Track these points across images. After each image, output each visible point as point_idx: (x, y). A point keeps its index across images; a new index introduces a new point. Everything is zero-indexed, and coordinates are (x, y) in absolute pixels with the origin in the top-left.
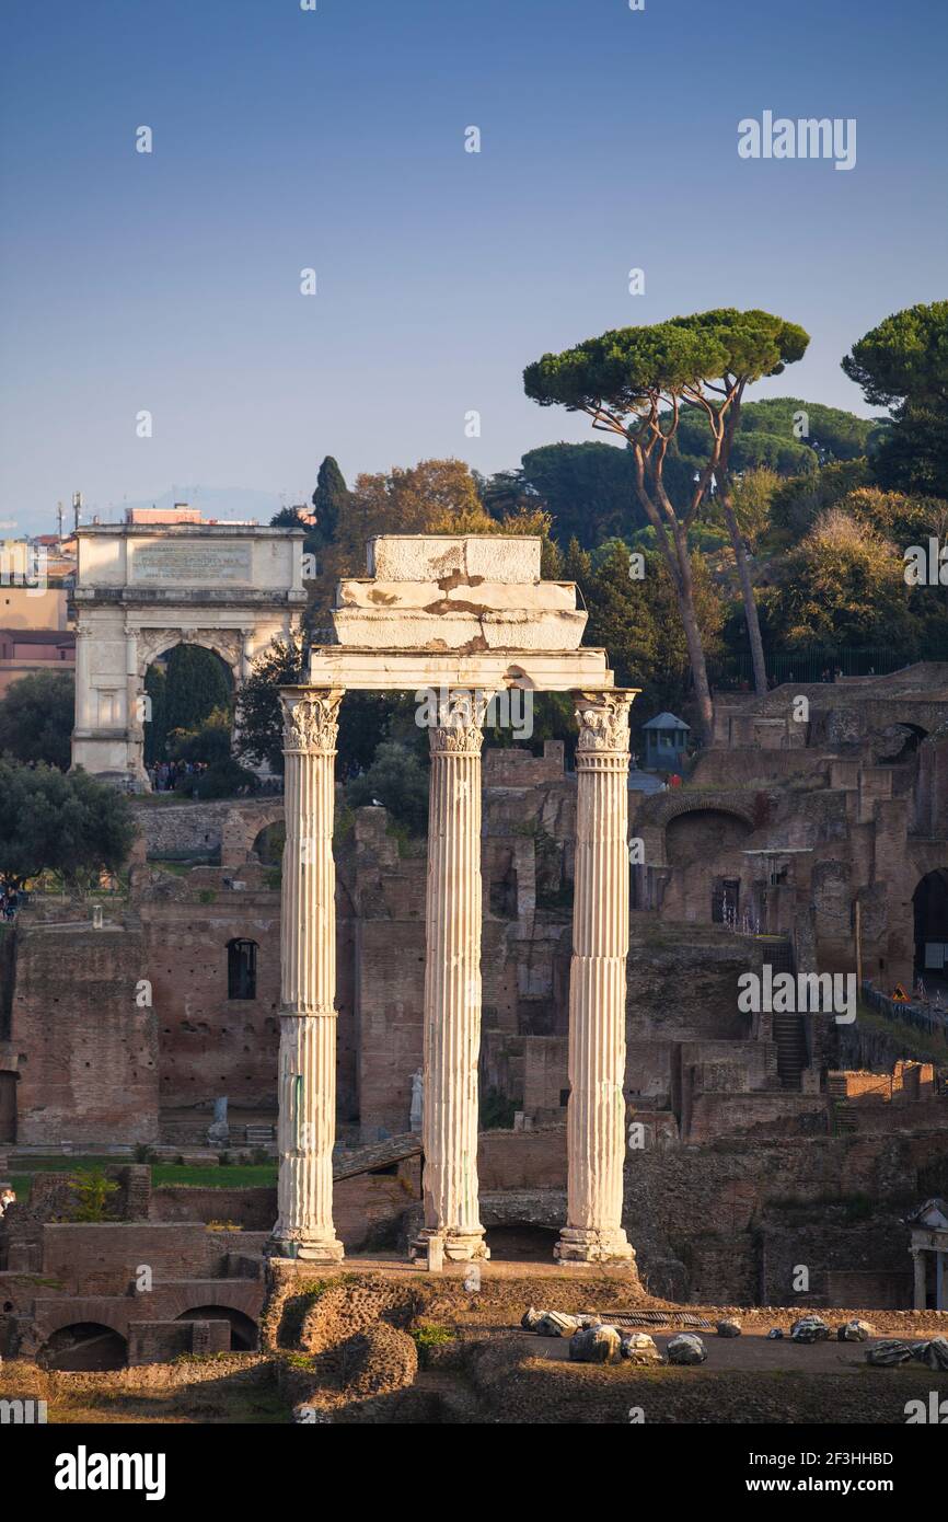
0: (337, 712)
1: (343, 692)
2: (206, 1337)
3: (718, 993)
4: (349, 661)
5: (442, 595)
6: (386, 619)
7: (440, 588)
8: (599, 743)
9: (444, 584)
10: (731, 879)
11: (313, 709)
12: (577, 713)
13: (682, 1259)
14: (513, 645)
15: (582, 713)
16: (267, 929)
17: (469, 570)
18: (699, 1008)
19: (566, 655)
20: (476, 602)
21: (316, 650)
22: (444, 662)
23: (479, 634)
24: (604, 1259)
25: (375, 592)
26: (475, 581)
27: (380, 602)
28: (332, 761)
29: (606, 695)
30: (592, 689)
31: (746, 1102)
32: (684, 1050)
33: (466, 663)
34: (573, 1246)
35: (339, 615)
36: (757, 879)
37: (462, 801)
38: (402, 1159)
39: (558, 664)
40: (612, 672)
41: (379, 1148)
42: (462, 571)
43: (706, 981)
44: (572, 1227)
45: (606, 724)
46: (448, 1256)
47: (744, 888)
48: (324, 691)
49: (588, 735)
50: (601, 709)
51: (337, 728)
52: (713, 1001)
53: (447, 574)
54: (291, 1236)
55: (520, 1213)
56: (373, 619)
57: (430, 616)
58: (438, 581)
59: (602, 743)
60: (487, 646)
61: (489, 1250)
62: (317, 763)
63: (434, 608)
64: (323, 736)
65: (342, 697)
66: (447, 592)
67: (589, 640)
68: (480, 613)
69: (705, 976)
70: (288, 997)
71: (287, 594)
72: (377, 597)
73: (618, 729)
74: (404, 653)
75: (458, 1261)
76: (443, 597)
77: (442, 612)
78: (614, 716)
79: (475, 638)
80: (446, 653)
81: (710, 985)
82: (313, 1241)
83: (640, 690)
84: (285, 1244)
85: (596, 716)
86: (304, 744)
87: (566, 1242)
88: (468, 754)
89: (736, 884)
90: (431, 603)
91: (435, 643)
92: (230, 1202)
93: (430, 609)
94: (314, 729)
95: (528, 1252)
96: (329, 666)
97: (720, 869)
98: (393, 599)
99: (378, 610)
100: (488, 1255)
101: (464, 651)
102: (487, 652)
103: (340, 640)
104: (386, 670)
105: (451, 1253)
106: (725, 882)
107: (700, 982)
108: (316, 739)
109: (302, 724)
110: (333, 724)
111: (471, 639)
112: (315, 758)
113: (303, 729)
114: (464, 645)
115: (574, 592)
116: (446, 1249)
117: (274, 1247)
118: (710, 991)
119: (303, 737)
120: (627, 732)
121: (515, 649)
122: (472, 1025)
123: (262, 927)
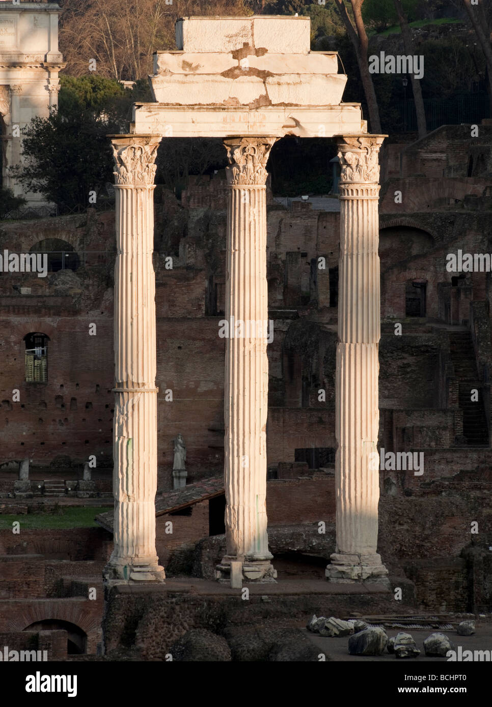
0: (155, 155)
1: (160, 140)
2: (49, 644)
3: (415, 371)
4: (164, 115)
5: (235, 63)
6: (193, 82)
7: (234, 57)
8: (357, 177)
9: (237, 54)
10: (420, 281)
11: (138, 153)
12: (340, 155)
13: (410, 577)
14: (290, 102)
15: (344, 154)
16: (55, 325)
17: (255, 43)
18: (400, 383)
19: (331, 108)
20: (261, 68)
21: (139, 107)
22: (239, 115)
23: (264, 93)
24: (364, 577)
25: (184, 62)
26: (261, 52)
27: (187, 69)
28: (152, 193)
29: (361, 140)
30: (352, 134)
31: (448, 456)
32: (395, 415)
33: (255, 116)
34: (340, 568)
35: (156, 79)
36: (440, 281)
37: (252, 224)
38: (194, 503)
39: (325, 115)
40: (366, 122)
41: (175, 495)
42: (251, 44)
43: (405, 362)
44: (340, 552)
45: (362, 162)
46: (246, 577)
47: (430, 288)
48: (146, 138)
49: (348, 170)
50: (359, 150)
51: (155, 167)
52: (411, 377)
53: (240, 46)
54: (125, 563)
55: (287, 544)
56: (183, 83)
57: (227, 79)
58: (233, 52)
59: (359, 177)
60: (270, 104)
61: (276, 571)
62: (142, 195)
63: (230, 74)
64: (145, 174)
65: (160, 143)
66: (239, 61)
67: (347, 97)
68: (264, 75)
69: (404, 358)
70: (121, 376)
71: (46, 56)
72: (186, 65)
73: (370, 166)
74: (207, 109)
75: (253, 581)
76: (236, 65)
77: (235, 77)
78: (368, 156)
79: (261, 96)
80: (238, 108)
81: (408, 365)
82: (141, 566)
83: (387, 136)
84: (120, 569)
85: (354, 157)
86: (131, 179)
87: (335, 564)
88: (256, 187)
89: (424, 286)
90: (227, 69)
91: (230, 101)
92: (59, 539)
93: (226, 74)
94: (139, 168)
95: (293, 574)
96: (150, 119)
97: (412, 274)
98: (197, 67)
99: (186, 75)
100: (275, 575)
101: (253, 106)
102: (270, 107)
103: (157, 100)
104: (193, 122)
105: (247, 574)
106: (413, 283)
107: (399, 363)
108: (140, 176)
109: (129, 165)
110: (152, 164)
111: (258, 97)
112: (139, 191)
113: (129, 168)
114: (252, 101)
115: (335, 59)
116: (243, 572)
117: (112, 571)
118: (409, 370)
119: (130, 175)
120: (377, 169)
121: (291, 105)
122: (262, 397)
123: (52, 324)
